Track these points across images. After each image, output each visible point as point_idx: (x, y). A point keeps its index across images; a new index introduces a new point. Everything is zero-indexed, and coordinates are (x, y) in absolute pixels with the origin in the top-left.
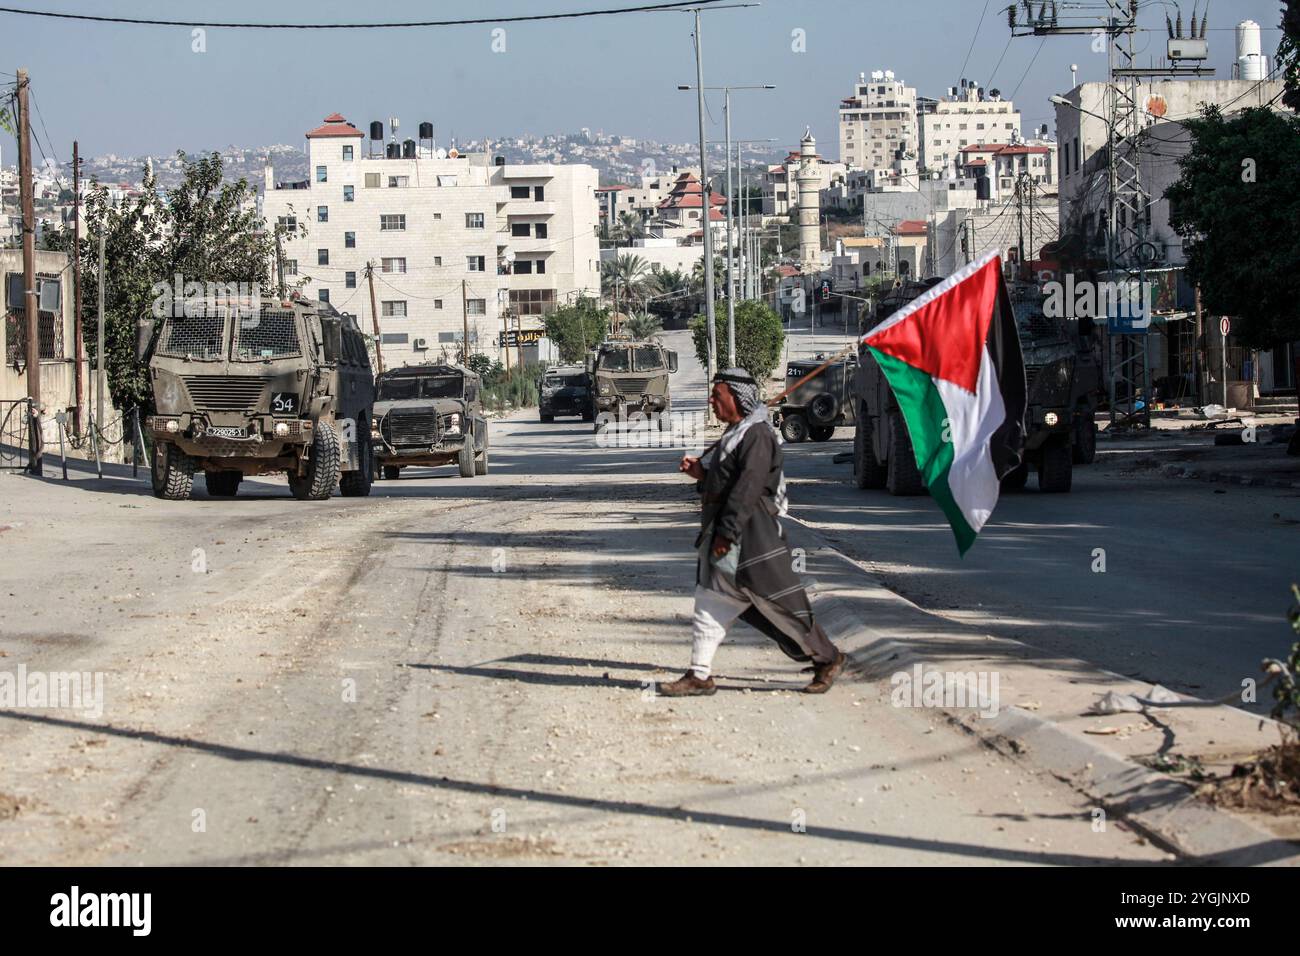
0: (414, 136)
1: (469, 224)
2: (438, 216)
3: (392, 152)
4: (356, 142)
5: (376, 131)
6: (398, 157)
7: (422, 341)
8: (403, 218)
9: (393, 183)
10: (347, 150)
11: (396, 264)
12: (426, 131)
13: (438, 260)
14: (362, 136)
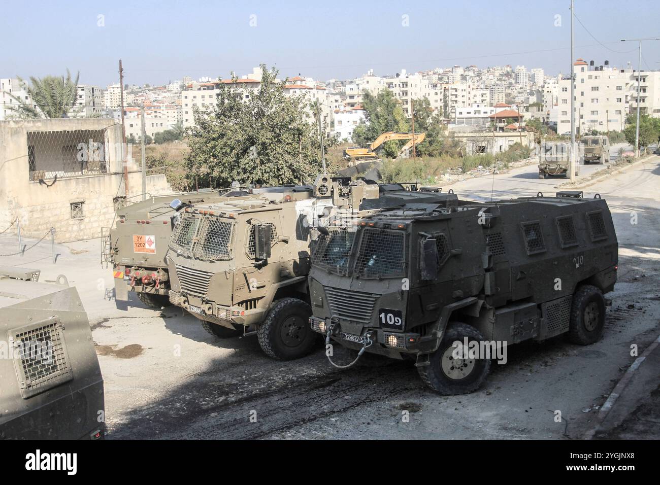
0: (603, 64)
1: (617, 89)
2: (608, 87)
3: (596, 69)
4: (586, 67)
5: (592, 63)
6: (598, 70)
7: (602, 122)
8: (598, 87)
9: (596, 77)
10: (583, 69)
11: (595, 100)
12: (606, 63)
13: (608, 99)
14: (587, 65)
